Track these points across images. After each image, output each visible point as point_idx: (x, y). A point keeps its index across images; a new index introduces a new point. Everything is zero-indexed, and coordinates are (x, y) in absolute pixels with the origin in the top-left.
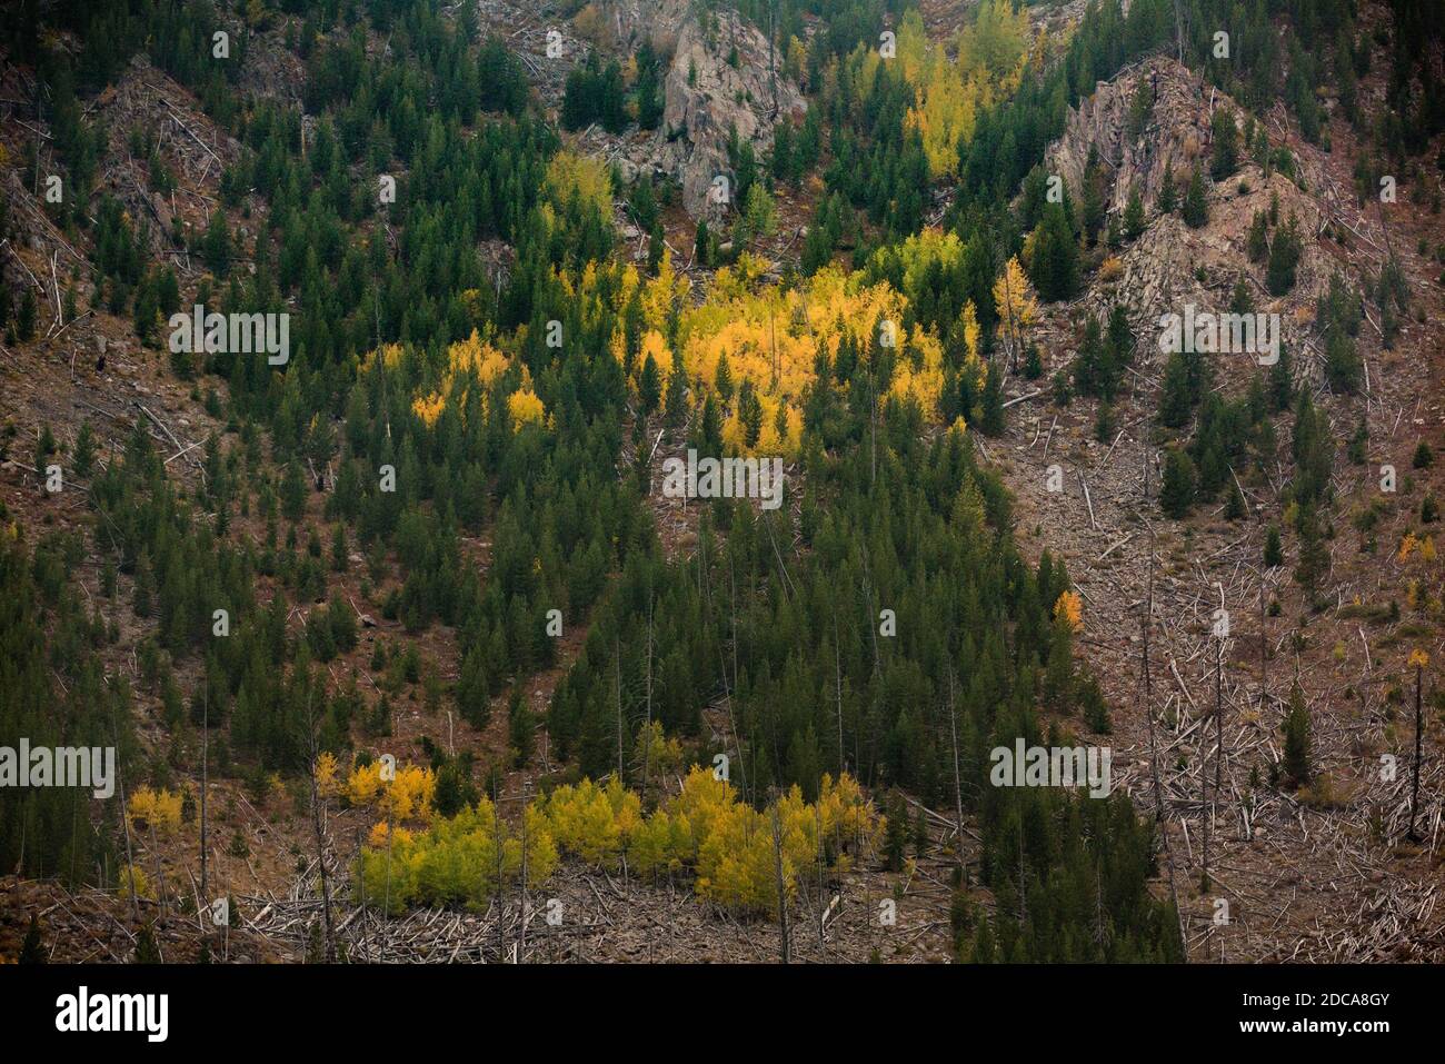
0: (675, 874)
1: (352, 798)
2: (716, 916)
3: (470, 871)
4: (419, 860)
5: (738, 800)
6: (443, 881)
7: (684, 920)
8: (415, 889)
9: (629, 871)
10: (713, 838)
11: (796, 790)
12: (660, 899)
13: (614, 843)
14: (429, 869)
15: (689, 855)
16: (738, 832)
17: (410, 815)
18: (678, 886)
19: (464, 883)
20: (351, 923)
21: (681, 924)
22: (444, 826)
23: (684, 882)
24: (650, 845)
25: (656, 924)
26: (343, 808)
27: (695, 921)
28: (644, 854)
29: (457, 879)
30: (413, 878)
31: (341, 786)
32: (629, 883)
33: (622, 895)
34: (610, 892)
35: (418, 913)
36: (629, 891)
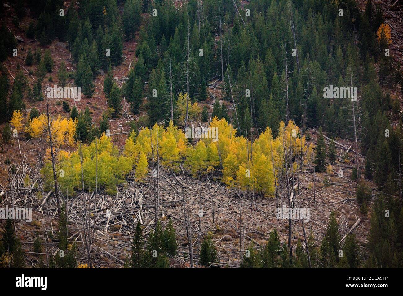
0: (210, 174)
1: (32, 135)
2: (236, 196)
3: (106, 173)
4: (78, 168)
5: (237, 135)
6: (94, 178)
7: (219, 198)
8: (78, 183)
9: (185, 173)
10: (231, 156)
11: (268, 130)
12: (204, 187)
13: (177, 158)
14: (85, 172)
15: (217, 164)
16: (244, 152)
17: (63, 143)
18: (212, 180)
19: (104, 180)
20: (47, 201)
21: (219, 200)
22: (86, 149)
23: (215, 178)
24: (197, 159)
25: (207, 201)
26: (27, 139)
27: (225, 199)
28: (194, 164)
29: (100, 178)
30: (77, 177)
31: (26, 128)
32: (187, 179)
33: (185, 185)
34: (178, 184)
35: (81, 195)
36: (187, 183)
